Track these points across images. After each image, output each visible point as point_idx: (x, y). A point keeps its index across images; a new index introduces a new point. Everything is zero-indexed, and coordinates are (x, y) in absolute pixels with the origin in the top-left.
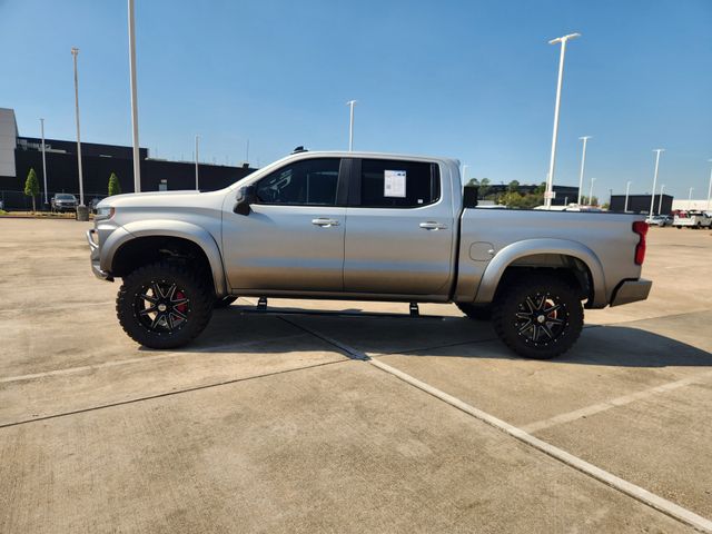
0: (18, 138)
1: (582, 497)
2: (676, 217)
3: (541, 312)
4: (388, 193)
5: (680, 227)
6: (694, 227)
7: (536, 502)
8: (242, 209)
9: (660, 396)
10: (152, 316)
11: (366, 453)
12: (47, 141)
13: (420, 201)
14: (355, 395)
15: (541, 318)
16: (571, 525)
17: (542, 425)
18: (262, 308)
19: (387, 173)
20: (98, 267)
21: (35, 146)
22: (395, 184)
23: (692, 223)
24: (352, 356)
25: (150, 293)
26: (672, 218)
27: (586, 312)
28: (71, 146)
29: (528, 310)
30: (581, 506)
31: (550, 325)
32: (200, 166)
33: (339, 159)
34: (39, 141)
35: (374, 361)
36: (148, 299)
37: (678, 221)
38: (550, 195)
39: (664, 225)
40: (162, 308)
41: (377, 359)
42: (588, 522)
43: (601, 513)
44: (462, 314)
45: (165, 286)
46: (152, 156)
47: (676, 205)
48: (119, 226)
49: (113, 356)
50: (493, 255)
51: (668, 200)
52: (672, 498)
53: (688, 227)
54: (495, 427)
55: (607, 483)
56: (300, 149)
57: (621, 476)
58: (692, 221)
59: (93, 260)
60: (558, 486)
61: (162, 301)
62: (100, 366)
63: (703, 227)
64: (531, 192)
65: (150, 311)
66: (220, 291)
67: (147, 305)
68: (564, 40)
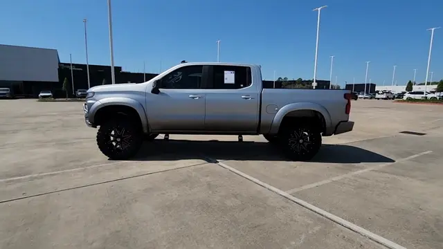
0: (60, 63)
1: (309, 222)
2: (377, 94)
3: (301, 138)
4: (226, 82)
5: (378, 99)
6: (385, 99)
7: (286, 224)
8: (155, 91)
9: (355, 176)
10: (114, 144)
11: (209, 205)
12: (73, 64)
13: (242, 86)
14: (208, 179)
15: (301, 141)
16: (301, 234)
17: (296, 190)
18: (166, 139)
19: (225, 72)
20: (88, 121)
21: (68, 67)
22: (229, 77)
23: (385, 97)
24: (210, 161)
25: (113, 133)
26: (375, 95)
27: (322, 137)
28: (84, 66)
29: (295, 137)
30: (308, 225)
31: (306, 144)
32: (146, 74)
33: (202, 66)
34: (69, 64)
35: (220, 163)
36: (112, 136)
37: (377, 96)
38: (314, 84)
39: (371, 98)
40: (119, 140)
41: (222, 163)
42: (310, 232)
43: (317, 228)
44: (266, 141)
45: (120, 130)
46: (124, 70)
47: (377, 89)
48: (97, 101)
49: (95, 163)
50: (278, 111)
51: (373, 86)
52: (353, 222)
53: (383, 99)
54: (273, 191)
55: (322, 215)
56: (184, 62)
57: (330, 212)
58: (384, 96)
59: (86, 118)
60: (298, 217)
61: (119, 137)
62: (88, 167)
63: (390, 99)
64: (308, 84)
65: (113, 141)
66: (146, 131)
67: (112, 138)
68: (319, 9)
